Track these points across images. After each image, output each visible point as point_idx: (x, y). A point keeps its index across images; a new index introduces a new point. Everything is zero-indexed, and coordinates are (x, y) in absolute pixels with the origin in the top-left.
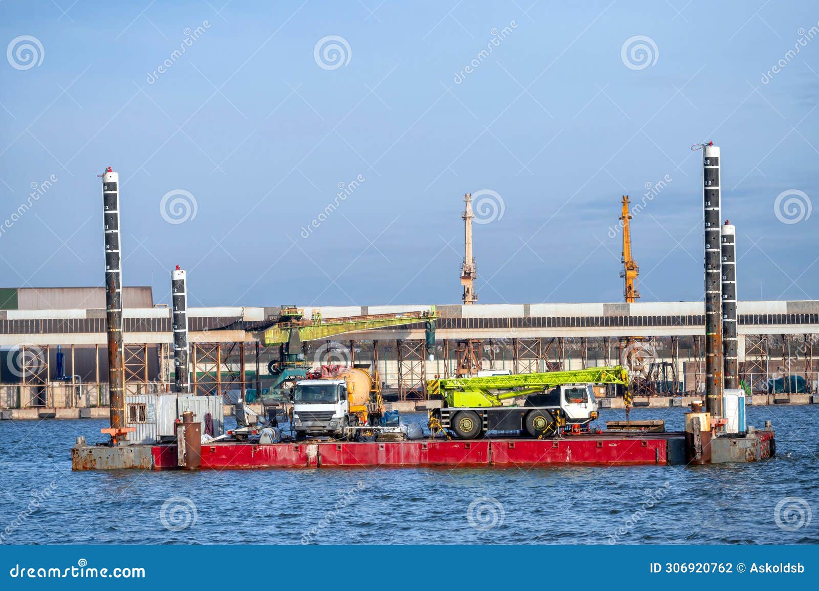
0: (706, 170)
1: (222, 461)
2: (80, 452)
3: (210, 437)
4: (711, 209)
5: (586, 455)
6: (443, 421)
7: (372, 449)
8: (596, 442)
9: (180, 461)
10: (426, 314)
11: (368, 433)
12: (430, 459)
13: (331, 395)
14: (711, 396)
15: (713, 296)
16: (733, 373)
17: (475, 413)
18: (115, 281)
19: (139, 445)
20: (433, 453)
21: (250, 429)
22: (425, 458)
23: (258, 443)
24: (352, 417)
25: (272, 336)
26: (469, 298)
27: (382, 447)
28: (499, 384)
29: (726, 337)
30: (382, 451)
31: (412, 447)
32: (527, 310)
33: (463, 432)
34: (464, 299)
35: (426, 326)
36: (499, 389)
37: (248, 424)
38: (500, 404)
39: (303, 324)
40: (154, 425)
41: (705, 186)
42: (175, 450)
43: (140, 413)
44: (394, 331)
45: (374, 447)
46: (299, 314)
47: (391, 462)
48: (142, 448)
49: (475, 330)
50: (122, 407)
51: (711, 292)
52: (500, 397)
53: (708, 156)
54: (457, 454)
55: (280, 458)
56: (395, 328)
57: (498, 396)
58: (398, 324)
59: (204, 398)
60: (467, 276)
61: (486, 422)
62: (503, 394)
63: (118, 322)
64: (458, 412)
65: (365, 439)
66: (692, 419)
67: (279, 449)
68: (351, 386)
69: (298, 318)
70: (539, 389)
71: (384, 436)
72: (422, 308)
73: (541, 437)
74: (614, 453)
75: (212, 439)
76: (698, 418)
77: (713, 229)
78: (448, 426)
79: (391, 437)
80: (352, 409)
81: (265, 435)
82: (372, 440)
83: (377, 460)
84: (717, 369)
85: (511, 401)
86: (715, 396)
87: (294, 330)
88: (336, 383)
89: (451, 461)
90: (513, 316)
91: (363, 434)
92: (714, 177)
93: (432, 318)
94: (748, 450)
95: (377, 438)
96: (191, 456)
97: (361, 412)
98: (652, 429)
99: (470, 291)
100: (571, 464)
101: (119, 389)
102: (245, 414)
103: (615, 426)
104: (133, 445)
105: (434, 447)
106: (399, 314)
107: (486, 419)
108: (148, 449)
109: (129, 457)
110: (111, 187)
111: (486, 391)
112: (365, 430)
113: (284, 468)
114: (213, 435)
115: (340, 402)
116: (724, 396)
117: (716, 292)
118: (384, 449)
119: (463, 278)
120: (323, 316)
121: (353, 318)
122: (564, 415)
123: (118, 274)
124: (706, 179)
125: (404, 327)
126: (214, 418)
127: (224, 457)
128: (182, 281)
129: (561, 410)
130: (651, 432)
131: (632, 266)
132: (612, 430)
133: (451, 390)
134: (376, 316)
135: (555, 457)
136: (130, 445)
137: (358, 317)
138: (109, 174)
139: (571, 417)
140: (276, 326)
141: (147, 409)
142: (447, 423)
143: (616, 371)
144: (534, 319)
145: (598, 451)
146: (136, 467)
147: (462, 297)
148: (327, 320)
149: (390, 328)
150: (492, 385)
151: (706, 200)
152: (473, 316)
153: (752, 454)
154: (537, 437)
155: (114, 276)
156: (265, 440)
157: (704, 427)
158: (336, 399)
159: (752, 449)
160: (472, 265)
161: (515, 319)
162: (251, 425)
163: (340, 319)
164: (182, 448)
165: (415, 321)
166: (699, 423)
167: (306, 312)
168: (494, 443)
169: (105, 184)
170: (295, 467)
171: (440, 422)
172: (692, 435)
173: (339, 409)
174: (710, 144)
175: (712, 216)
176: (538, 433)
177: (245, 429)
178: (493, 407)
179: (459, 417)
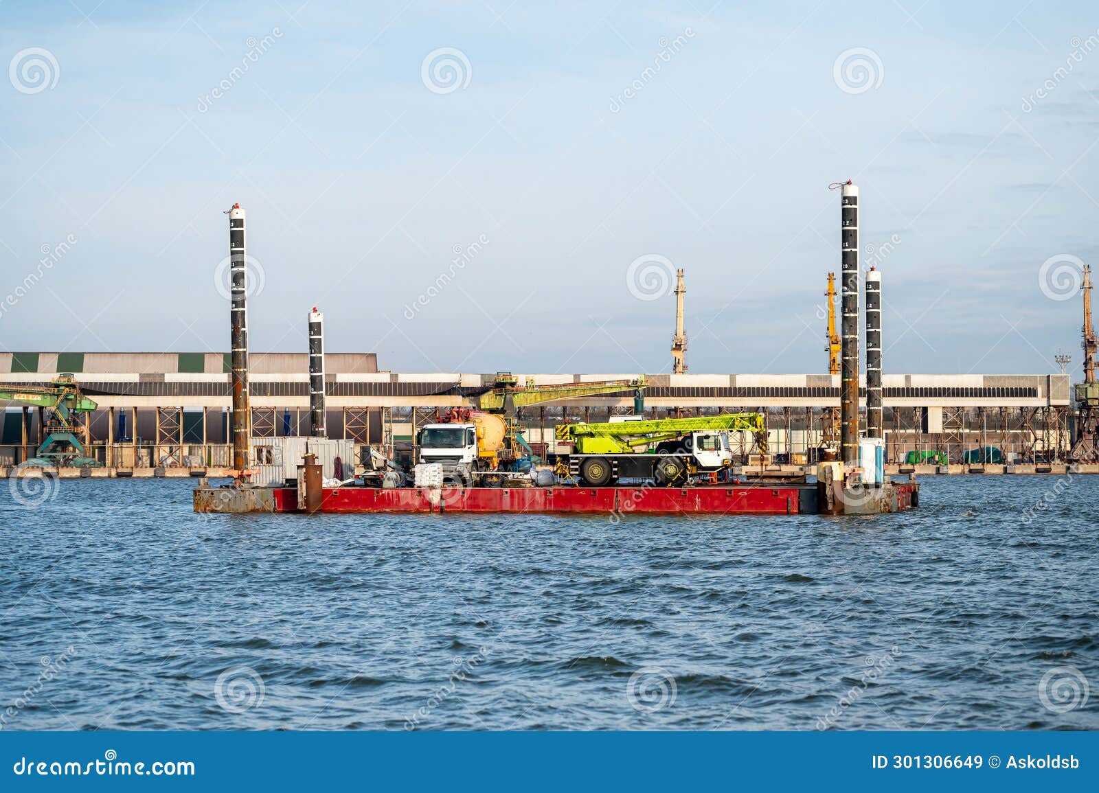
0: (844, 210)
1: (344, 504)
2: (202, 494)
3: (338, 481)
4: (849, 250)
5: (716, 503)
6: (572, 467)
7: (496, 494)
8: (726, 490)
9: (299, 505)
10: (635, 382)
11: (495, 479)
12: (555, 506)
13: (459, 439)
14: (846, 445)
15: (849, 340)
16: (876, 424)
17: (605, 460)
18: (240, 320)
19: (262, 488)
20: (558, 499)
21: (378, 473)
22: (550, 504)
23: (382, 487)
24: (481, 463)
25: (487, 401)
26: (680, 368)
27: (506, 492)
28: (630, 430)
29: (870, 387)
30: (507, 497)
31: (537, 493)
32: (733, 380)
33: (593, 479)
34: (675, 369)
35: (634, 393)
36: (632, 435)
37: (375, 468)
38: (630, 450)
39: (517, 390)
40: (281, 468)
41: (843, 226)
42: (295, 494)
43: (265, 456)
44: (604, 398)
45: (498, 492)
46: (514, 380)
47: (516, 508)
48: (264, 490)
49: (683, 398)
50: (246, 448)
51: (847, 336)
52: (630, 444)
53: (846, 195)
54: (582, 501)
55: (403, 502)
56: (606, 395)
57: (628, 442)
58: (608, 391)
59: (335, 441)
60: (678, 347)
61: (616, 469)
62: (634, 441)
63: (243, 362)
64: (588, 458)
65: (491, 484)
66: (825, 468)
67: (402, 493)
68: (481, 431)
69: (513, 384)
70: (672, 435)
71: (510, 482)
72: (632, 377)
73: (670, 485)
74: (745, 502)
75: (340, 483)
76: (831, 467)
77: (850, 271)
78: (577, 473)
79: (517, 483)
80: (482, 455)
81: (389, 479)
82: (498, 486)
83: (501, 507)
84: (852, 415)
85: (644, 448)
86: (851, 445)
87: (508, 396)
88: (465, 426)
89: (577, 508)
90: (719, 386)
91: (489, 480)
92: (852, 217)
93: (640, 386)
94: (883, 501)
95: (503, 483)
96: (312, 499)
97: (491, 458)
98: (792, 480)
99: (681, 362)
100: (700, 513)
101: (243, 430)
102: (373, 458)
103: (755, 476)
104: (257, 487)
105: (559, 494)
106: (609, 382)
107: (615, 466)
108: (271, 492)
109: (253, 500)
110: (238, 224)
111: (617, 437)
112: (492, 476)
113: (407, 512)
114: (342, 480)
115: (467, 446)
116: (860, 445)
117: (853, 336)
118: (509, 494)
119: (674, 349)
120: (537, 383)
121: (565, 385)
122: (694, 462)
123: (243, 313)
124: (844, 220)
125: (614, 395)
126: (343, 462)
127: (346, 500)
128: (319, 324)
129: (691, 458)
130: (791, 483)
131: (836, 340)
132: (751, 481)
133: (581, 435)
134: (587, 384)
135: (683, 505)
136: (254, 488)
137: (570, 384)
138: (236, 210)
139: (703, 465)
140: (491, 392)
141: (274, 452)
142: (576, 470)
143: (750, 418)
144: (740, 389)
145: (728, 499)
146: (258, 510)
147: (672, 367)
148: (540, 387)
149: (601, 395)
150: (624, 431)
151: (844, 241)
152: (681, 386)
153: (888, 505)
154: (666, 485)
155: (239, 314)
156: (388, 484)
157: (838, 476)
158: (463, 444)
159: (887, 500)
160: (683, 337)
161: (721, 388)
162: (379, 469)
163: (552, 386)
164: (302, 490)
165: (624, 389)
166: (831, 472)
167: (521, 380)
168: (621, 490)
169: (231, 221)
170: (418, 512)
171: (569, 468)
172: (824, 484)
173: (468, 454)
174: (849, 183)
175: (850, 257)
176: (668, 480)
177: (373, 473)
178: (623, 453)
179: (588, 464)
